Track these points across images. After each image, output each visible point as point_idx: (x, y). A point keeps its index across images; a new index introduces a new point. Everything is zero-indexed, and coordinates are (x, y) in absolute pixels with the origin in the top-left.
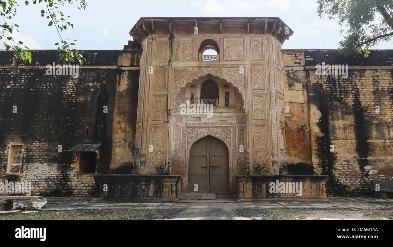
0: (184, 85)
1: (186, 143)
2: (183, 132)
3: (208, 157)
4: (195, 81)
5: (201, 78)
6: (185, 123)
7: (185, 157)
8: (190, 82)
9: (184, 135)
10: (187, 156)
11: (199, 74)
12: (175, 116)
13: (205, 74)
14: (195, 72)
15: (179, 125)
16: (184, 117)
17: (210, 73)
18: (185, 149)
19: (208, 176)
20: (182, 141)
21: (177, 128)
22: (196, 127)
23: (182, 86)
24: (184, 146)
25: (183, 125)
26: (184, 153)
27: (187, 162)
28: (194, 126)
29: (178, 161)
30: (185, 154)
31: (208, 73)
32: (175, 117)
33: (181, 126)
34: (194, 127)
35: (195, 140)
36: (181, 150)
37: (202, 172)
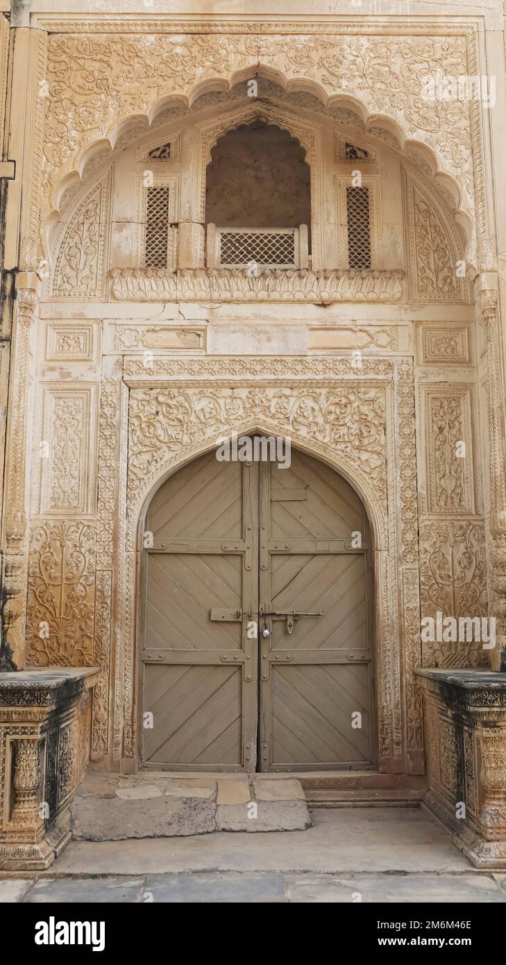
0: (108, 130)
1: (116, 477)
2: (103, 415)
3: (251, 560)
4: (171, 109)
5: (212, 94)
6: (110, 362)
7: (115, 557)
8: (147, 110)
9: (107, 427)
10: (127, 553)
11: (199, 71)
12: (55, 322)
13: (235, 68)
14: (173, 57)
15: (77, 370)
16: (109, 331)
17: (265, 61)
18: (115, 514)
19: (250, 672)
20: (98, 468)
21: (63, 387)
22: (180, 386)
23: (96, 136)
24: (106, 495)
25: (102, 371)
26: (106, 537)
27: (127, 588)
28: (164, 377)
29: (70, 582)
30: (115, 540)
31: (252, 61)
32: (55, 327)
33: (90, 377)
34: (165, 386)
35: (171, 460)
36: (88, 515)
37: (217, 646)
